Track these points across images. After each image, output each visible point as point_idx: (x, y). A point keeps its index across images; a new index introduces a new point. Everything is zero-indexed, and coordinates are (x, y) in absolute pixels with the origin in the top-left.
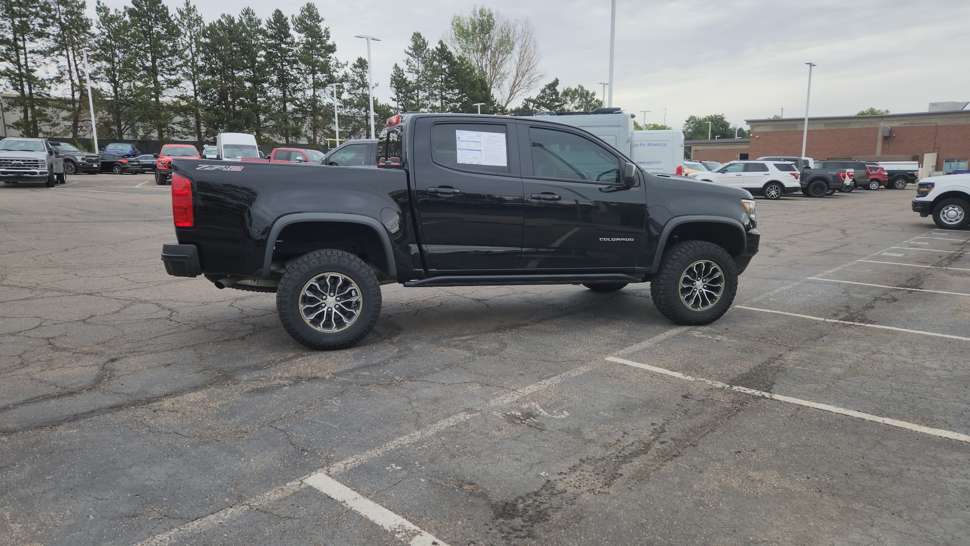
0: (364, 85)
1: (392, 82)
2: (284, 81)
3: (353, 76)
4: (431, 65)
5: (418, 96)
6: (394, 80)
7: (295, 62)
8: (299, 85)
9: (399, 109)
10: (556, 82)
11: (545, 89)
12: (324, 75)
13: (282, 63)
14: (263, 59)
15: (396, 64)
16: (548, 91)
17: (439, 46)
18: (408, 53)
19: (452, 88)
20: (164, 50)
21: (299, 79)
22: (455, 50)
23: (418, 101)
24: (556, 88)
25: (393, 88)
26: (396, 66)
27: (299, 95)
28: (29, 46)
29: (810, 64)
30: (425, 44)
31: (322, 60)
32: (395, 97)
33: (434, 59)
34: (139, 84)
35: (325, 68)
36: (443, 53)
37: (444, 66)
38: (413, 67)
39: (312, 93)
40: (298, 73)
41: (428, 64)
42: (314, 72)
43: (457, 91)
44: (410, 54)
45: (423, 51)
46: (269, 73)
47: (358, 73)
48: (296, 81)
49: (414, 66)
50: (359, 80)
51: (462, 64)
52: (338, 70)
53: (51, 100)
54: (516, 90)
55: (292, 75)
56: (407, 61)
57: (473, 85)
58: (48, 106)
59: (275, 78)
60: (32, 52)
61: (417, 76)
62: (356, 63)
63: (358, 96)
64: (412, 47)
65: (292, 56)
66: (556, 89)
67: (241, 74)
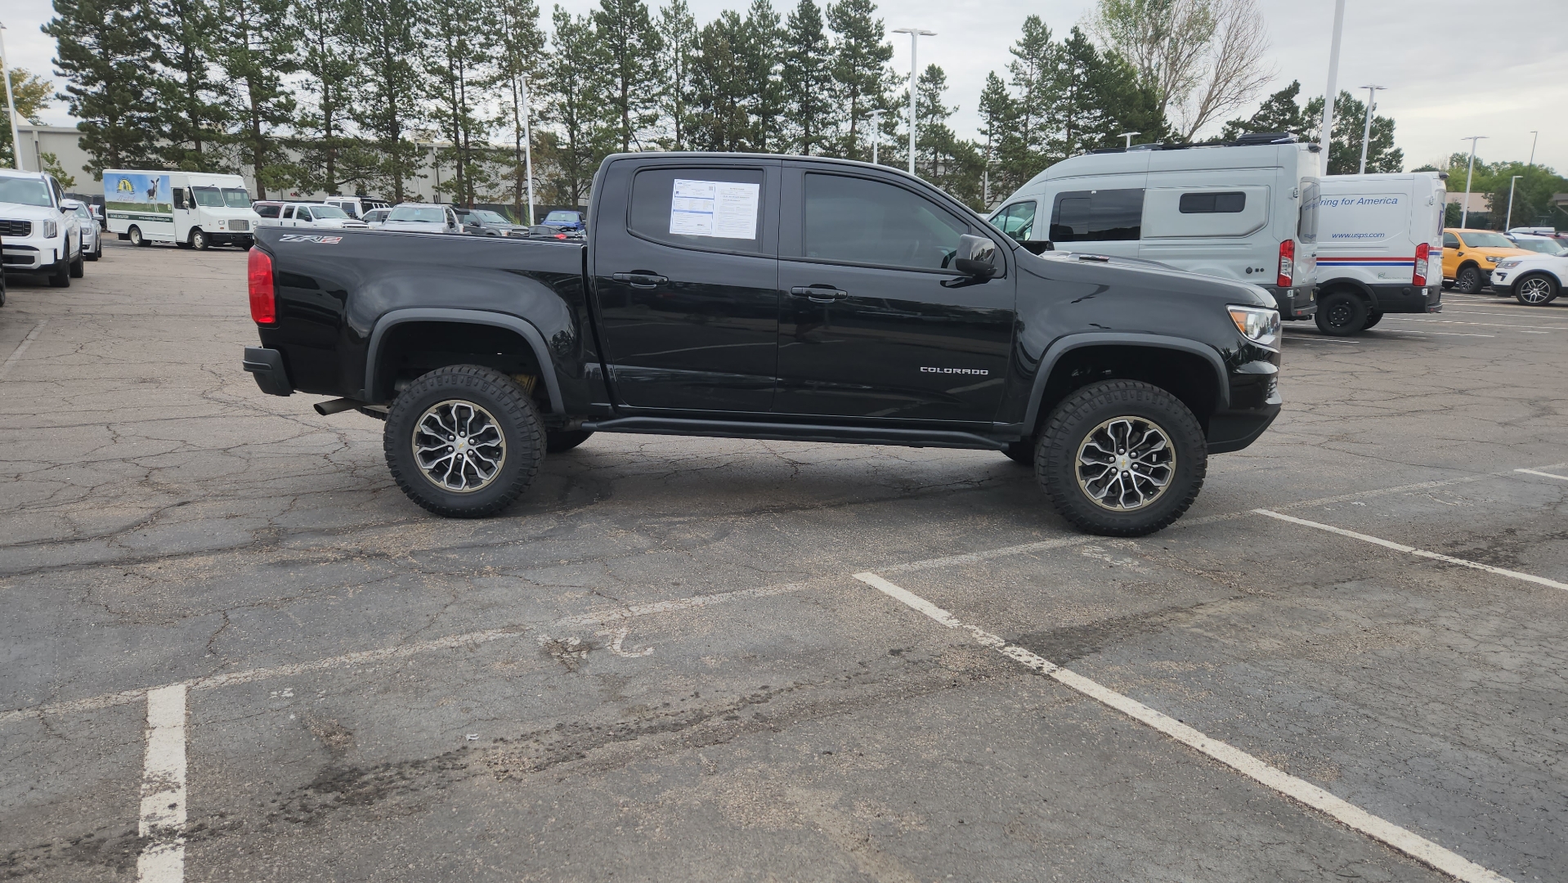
0: (936, 110)
1: (982, 104)
2: (808, 111)
3: (918, 97)
4: (1055, 69)
5: (1025, 125)
6: (987, 99)
7: (827, 79)
8: (831, 115)
9: (991, 148)
10: (1295, 88)
11: (1270, 102)
12: (870, 97)
13: (807, 82)
14: (780, 78)
15: (993, 72)
16: (1275, 106)
17: (1072, 38)
18: (1015, 53)
19: (1089, 108)
20: (637, 73)
21: (831, 105)
22: (1100, 42)
23: (1026, 134)
24: (1293, 99)
25: (983, 114)
26: (992, 75)
27: (829, 132)
28: (468, 75)
30: (1045, 35)
31: (869, 73)
32: (986, 127)
33: (1060, 58)
34: (603, 124)
35: (871, 86)
36: (1079, 48)
37: (1077, 71)
38: (1022, 76)
39: (849, 129)
40: (831, 96)
41: (1046, 68)
42: (854, 94)
43: (1098, 113)
44: (1018, 54)
45: (1042, 46)
46: (786, 99)
47: (926, 91)
48: (825, 108)
49: (1025, 74)
50: (928, 102)
51: (1111, 65)
52: (893, 87)
53: (490, 151)
54: (1211, 106)
55: (821, 101)
56: (1013, 66)
57: (1129, 101)
58: (484, 159)
59: (795, 106)
60: (470, 83)
61: (1028, 90)
62: (925, 75)
63: (924, 129)
64: (1022, 42)
65: (822, 70)
66: (1292, 102)
67: (745, 102)
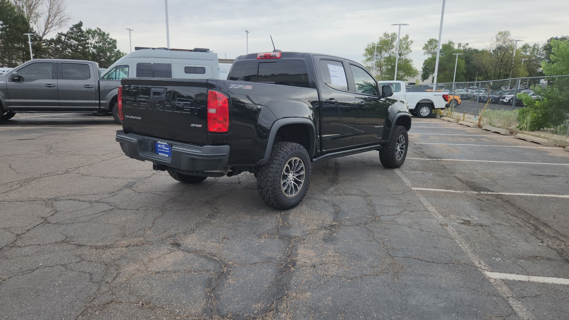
10: (81, 24)
16: (75, 29)
29: (247, 31)
66: (81, 29)
